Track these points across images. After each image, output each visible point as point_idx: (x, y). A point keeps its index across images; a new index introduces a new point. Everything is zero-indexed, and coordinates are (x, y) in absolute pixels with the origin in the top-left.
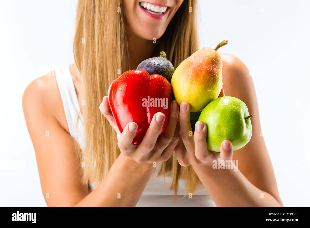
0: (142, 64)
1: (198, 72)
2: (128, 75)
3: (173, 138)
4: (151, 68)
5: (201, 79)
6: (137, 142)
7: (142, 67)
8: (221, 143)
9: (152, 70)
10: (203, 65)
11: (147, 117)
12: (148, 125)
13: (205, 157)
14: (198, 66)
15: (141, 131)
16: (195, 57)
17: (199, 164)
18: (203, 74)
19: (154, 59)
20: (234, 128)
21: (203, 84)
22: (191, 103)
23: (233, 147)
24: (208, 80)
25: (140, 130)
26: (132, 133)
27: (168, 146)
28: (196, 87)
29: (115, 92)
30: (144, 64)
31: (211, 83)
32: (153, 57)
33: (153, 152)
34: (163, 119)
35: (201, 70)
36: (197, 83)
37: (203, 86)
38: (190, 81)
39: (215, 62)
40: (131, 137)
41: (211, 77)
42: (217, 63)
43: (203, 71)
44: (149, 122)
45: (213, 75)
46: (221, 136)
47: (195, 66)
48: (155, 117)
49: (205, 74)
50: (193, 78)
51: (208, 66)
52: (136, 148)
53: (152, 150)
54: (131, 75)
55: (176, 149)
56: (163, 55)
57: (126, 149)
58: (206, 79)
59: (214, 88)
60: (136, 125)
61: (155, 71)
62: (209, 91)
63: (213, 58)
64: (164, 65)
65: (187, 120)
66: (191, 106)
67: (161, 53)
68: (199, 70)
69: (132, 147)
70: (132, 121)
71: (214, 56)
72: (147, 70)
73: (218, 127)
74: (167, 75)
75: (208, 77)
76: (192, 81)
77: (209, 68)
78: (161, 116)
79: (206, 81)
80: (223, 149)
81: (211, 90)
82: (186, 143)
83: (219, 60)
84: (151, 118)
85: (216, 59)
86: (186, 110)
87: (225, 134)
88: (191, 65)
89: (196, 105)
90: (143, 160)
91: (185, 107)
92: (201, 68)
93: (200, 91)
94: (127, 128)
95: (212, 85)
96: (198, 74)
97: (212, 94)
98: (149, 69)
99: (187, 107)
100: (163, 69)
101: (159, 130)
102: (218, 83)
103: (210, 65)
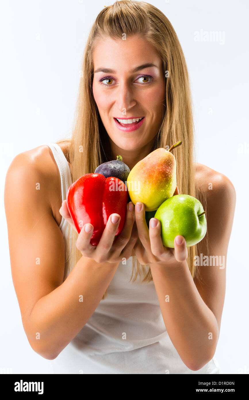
0: (99, 168)
1: (151, 173)
2: (84, 179)
3: (131, 237)
4: (107, 171)
5: (154, 179)
6: (95, 243)
7: (99, 170)
8: (174, 238)
9: (109, 173)
10: (156, 166)
11: (103, 219)
12: (104, 226)
13: (161, 253)
14: (151, 167)
15: (98, 232)
16: (149, 158)
17: (158, 262)
18: (156, 174)
19: (111, 162)
20: (187, 223)
21: (156, 184)
22: (145, 203)
23: (186, 242)
24: (160, 180)
25: (96, 231)
26: (88, 234)
27: (126, 246)
28: (149, 187)
29: (72, 195)
30: (101, 168)
31: (164, 183)
32: (110, 161)
33: (112, 252)
34: (118, 220)
35: (154, 171)
36: (150, 184)
37: (156, 186)
38: (144, 182)
39: (168, 163)
40: (88, 238)
41: (163, 177)
42: (170, 164)
43: (156, 172)
44: (105, 223)
45: (166, 176)
46: (174, 231)
47: (148, 167)
48: (111, 218)
49: (158, 174)
50: (146, 179)
51: (161, 167)
52: (95, 248)
53: (110, 250)
54: (87, 179)
55: (135, 248)
56: (119, 158)
57: (84, 249)
58: (159, 180)
59: (167, 188)
60: (91, 227)
61: (112, 174)
62: (162, 191)
63: (166, 159)
64: (120, 168)
65: (143, 219)
66: (145, 206)
67: (118, 157)
68: (152, 171)
69: (91, 247)
70: (88, 223)
71: (167, 157)
72: (104, 174)
73: (172, 223)
74: (123, 177)
75: (161, 178)
76: (145, 182)
77: (162, 169)
78: (117, 217)
79: (159, 182)
80: (177, 244)
81: (164, 191)
82: (144, 242)
83: (172, 161)
84: (107, 219)
85: (169, 160)
86: (141, 210)
87: (178, 230)
88: (145, 166)
89: (151, 205)
90: (103, 260)
91: (140, 207)
92: (154, 169)
93: (153, 191)
94: (84, 229)
95: (165, 186)
96: (151, 175)
97: (165, 194)
98: (105, 172)
99: (141, 207)
100: (119, 172)
101: (114, 230)
102: (170, 183)
103: (162, 166)
